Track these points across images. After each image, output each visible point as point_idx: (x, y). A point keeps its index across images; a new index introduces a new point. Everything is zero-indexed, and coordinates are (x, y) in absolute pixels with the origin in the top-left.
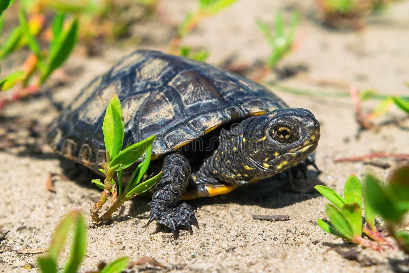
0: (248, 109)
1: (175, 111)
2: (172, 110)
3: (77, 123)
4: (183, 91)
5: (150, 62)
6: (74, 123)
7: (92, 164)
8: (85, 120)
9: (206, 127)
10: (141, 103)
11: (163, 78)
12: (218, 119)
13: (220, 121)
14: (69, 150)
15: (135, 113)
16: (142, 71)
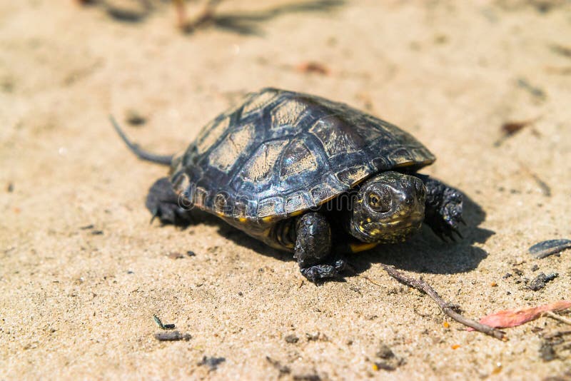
0: (395, 159)
1: (318, 162)
2: (315, 161)
3: (208, 170)
4: (326, 139)
5: (285, 104)
6: (204, 169)
7: (228, 215)
8: (217, 166)
9: (353, 181)
10: (279, 151)
11: (301, 124)
12: (364, 171)
13: (367, 174)
14: (200, 198)
15: (274, 162)
16: (277, 114)
